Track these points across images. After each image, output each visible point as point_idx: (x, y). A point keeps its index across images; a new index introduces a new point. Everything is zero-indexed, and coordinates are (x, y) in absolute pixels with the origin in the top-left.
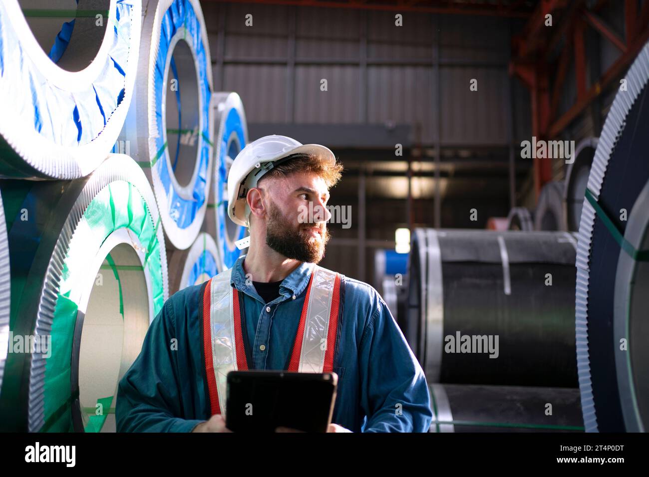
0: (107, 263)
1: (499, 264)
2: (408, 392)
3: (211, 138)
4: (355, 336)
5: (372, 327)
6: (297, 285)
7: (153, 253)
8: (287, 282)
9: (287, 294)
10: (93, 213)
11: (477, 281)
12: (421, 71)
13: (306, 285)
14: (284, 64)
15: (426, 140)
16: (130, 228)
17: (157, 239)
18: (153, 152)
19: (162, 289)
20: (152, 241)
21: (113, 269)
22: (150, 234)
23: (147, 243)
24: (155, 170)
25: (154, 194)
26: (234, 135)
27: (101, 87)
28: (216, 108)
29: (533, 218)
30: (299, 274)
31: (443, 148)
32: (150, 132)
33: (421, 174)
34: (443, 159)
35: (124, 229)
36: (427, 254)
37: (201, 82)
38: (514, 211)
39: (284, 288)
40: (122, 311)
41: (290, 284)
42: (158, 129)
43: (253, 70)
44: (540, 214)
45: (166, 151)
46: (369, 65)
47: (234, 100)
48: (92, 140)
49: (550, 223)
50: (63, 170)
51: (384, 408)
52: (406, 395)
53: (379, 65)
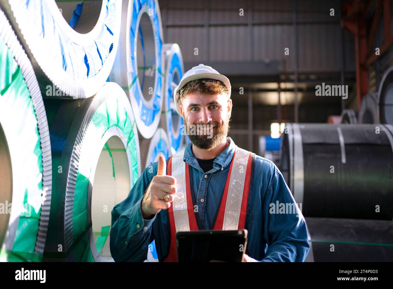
0: (105, 147)
1: (339, 145)
2: (294, 231)
3: (163, 71)
4: (260, 194)
5: (271, 189)
6: (224, 161)
7: (132, 141)
8: (218, 159)
9: (218, 167)
10: (97, 118)
11: (325, 155)
12: (286, 28)
13: (230, 161)
14: (202, 26)
15: (289, 69)
16: (118, 126)
17: (133, 133)
18: (130, 81)
19: (137, 162)
20: (131, 133)
21: (108, 151)
22: (129, 130)
23: (128, 135)
24: (131, 91)
25: (131, 106)
26: (176, 70)
27: (100, 43)
28: (165, 53)
29: (357, 116)
30: (226, 154)
31: (299, 74)
32: (128, 69)
33: (286, 90)
34: (299, 80)
35: (115, 127)
36: (293, 139)
37: (156, 38)
38: (344, 112)
39: (216, 163)
40: (114, 176)
41: (220, 161)
42: (133, 67)
43: (184, 30)
44: (361, 113)
45: (138, 80)
46: (254, 25)
47: (176, 48)
48: (95, 75)
49: (369, 118)
50: (79, 93)
51: (278, 242)
52: (293, 233)
53: (259, 24)
